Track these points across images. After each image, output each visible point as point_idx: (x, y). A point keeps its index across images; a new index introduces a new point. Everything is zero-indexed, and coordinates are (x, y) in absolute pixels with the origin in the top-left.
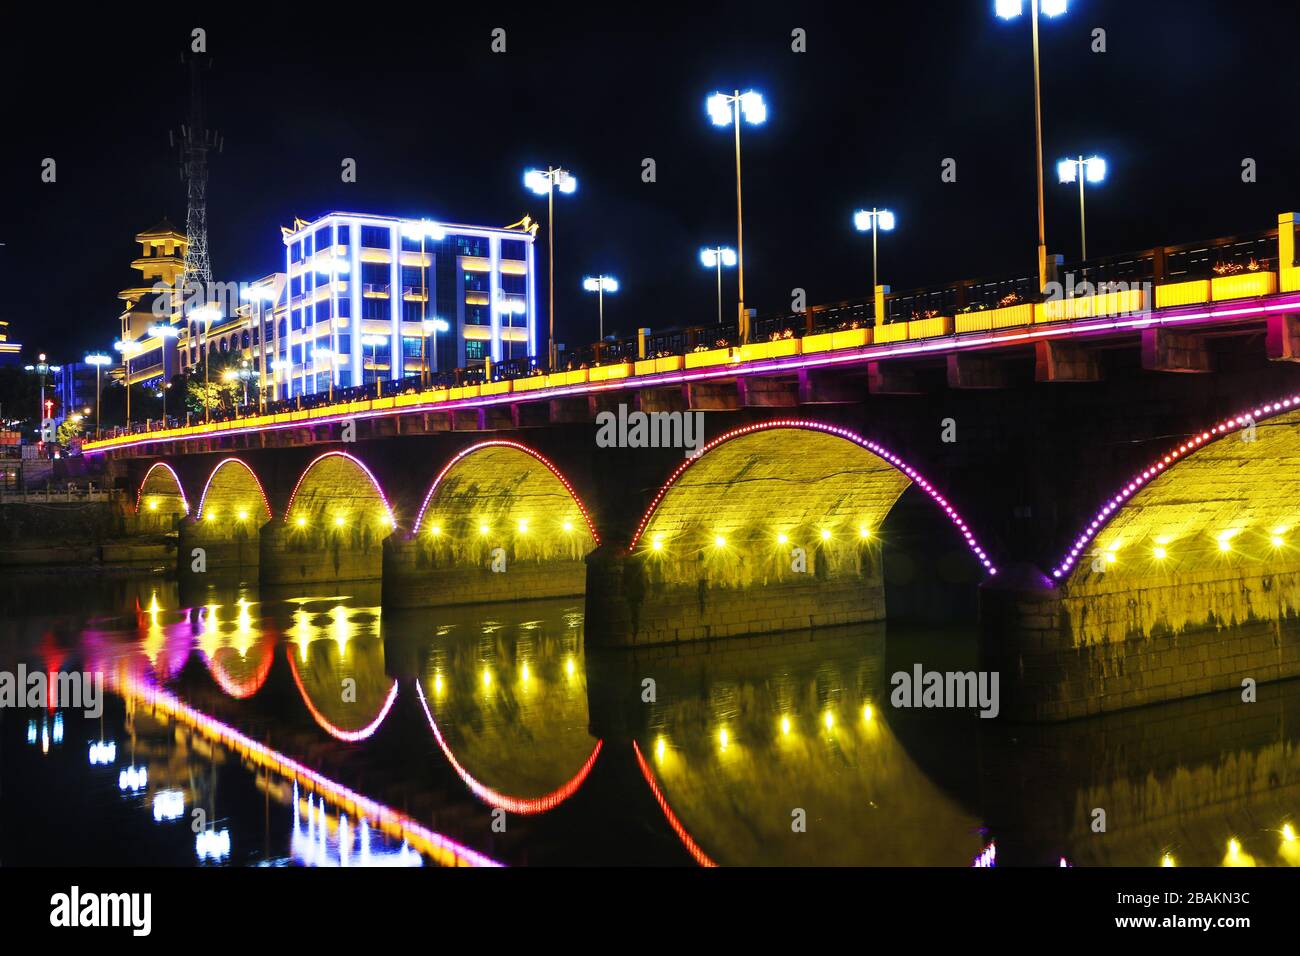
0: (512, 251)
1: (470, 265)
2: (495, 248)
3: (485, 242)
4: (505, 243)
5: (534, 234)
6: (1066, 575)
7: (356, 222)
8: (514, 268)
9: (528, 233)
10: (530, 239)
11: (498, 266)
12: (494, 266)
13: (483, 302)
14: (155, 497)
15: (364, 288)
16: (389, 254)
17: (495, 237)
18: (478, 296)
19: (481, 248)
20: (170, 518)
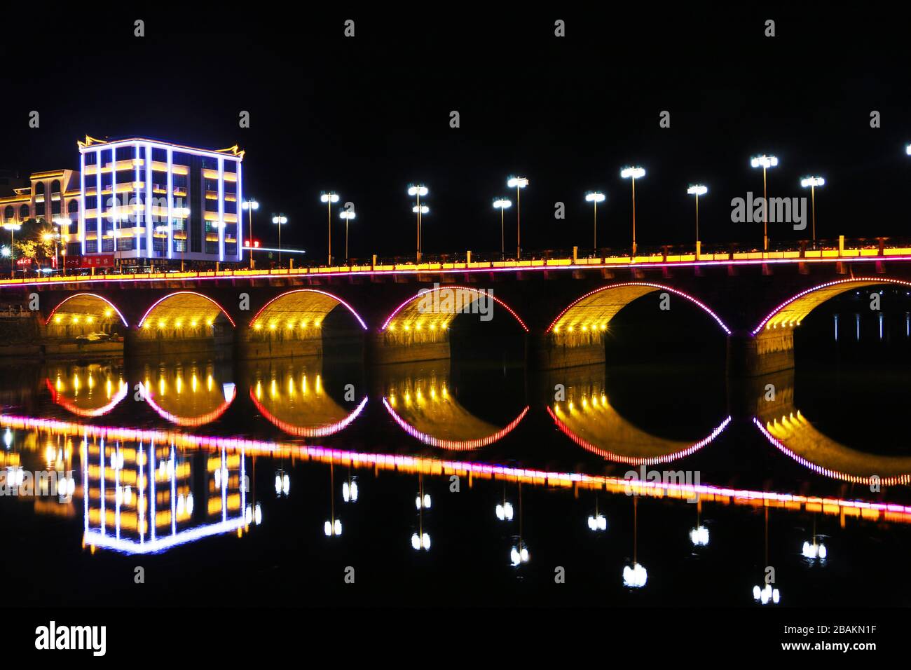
0: (230, 166)
1: (208, 174)
2: (221, 165)
3: (215, 160)
4: (226, 162)
5: (242, 157)
6: (757, 333)
7: (149, 145)
8: (231, 178)
9: (238, 156)
10: (240, 160)
11: (223, 176)
12: (220, 176)
13: (214, 198)
14: (59, 315)
15: (154, 187)
16: (166, 166)
17: (221, 157)
18: (212, 194)
19: (213, 164)
20: (65, 328)
